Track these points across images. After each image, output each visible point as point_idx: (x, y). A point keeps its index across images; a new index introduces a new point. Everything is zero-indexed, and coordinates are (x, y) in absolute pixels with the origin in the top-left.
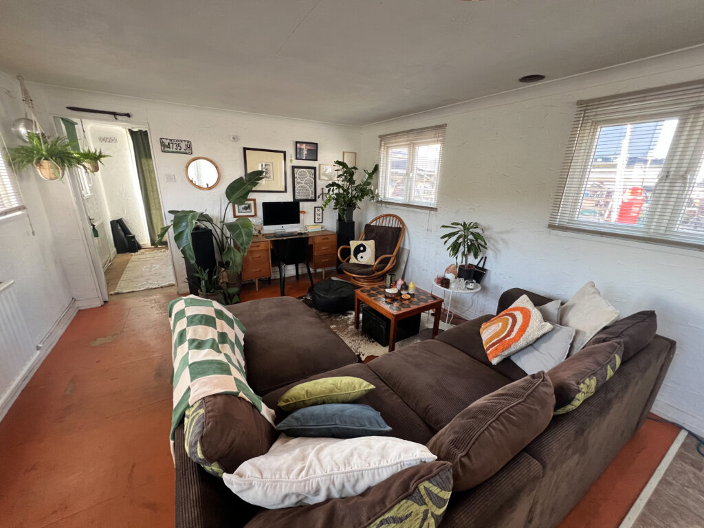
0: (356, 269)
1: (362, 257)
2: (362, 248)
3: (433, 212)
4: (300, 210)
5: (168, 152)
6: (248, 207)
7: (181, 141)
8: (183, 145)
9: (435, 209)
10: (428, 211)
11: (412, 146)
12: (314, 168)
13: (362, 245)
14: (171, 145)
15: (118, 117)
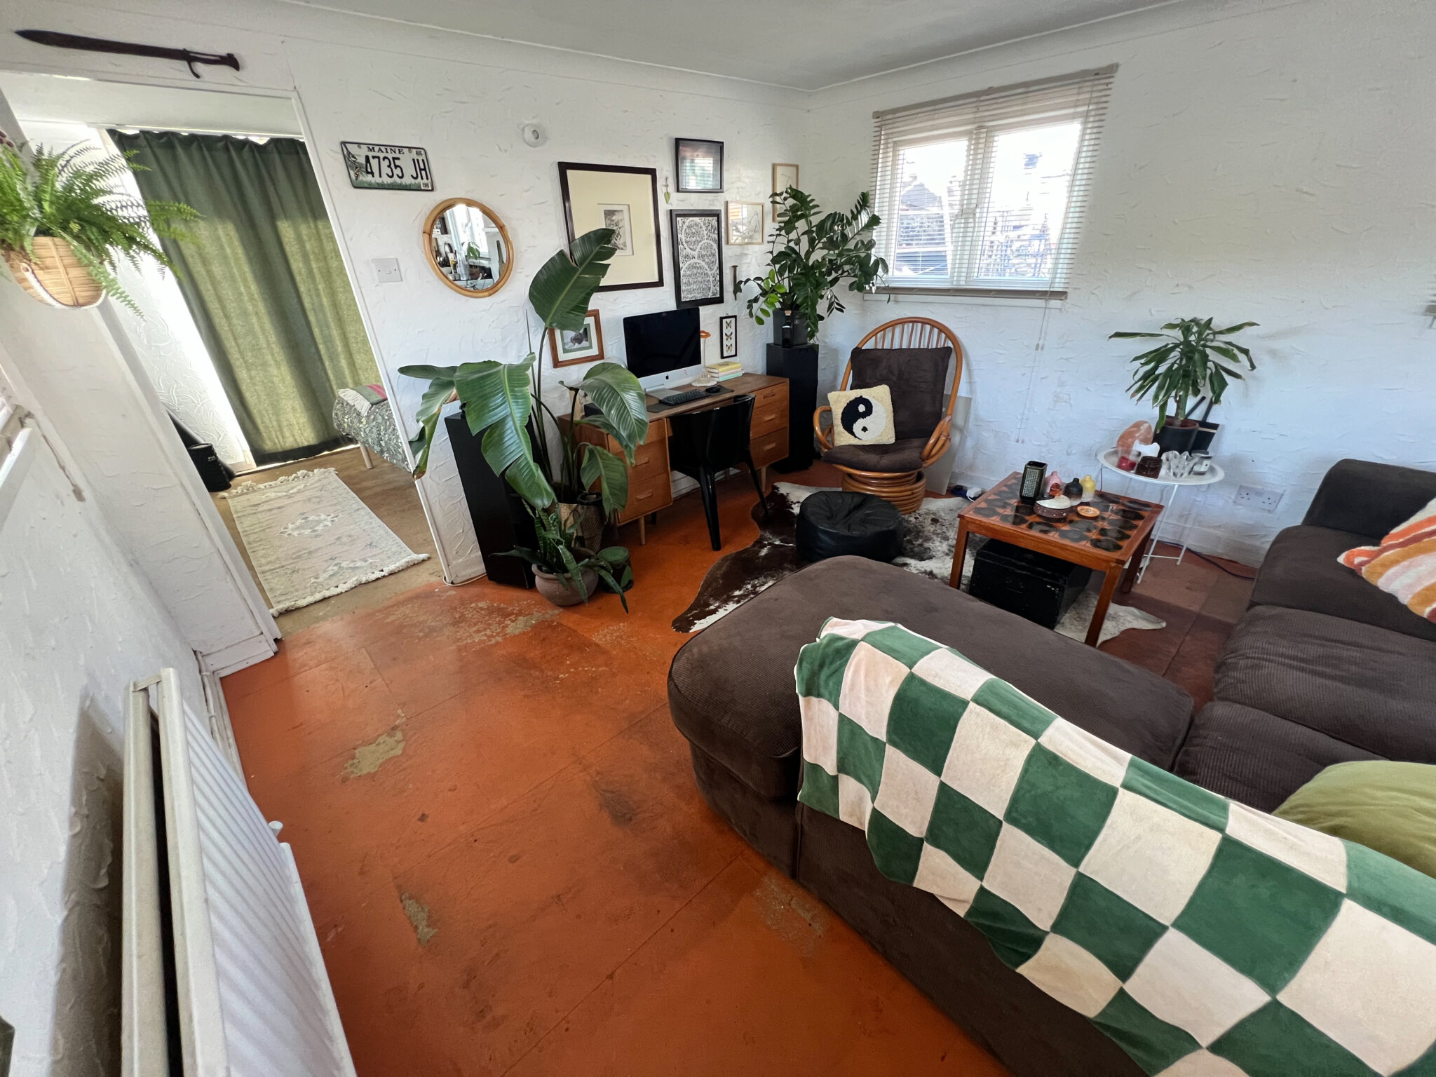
0: (872, 458)
1: (865, 429)
2: (862, 408)
3: (1055, 303)
4: (701, 329)
5: (370, 187)
6: (583, 336)
7: (401, 149)
8: (406, 162)
9: (1061, 295)
10: (1040, 303)
11: (981, 136)
12: (716, 214)
13: (860, 400)
14: (374, 163)
15: (200, 67)
